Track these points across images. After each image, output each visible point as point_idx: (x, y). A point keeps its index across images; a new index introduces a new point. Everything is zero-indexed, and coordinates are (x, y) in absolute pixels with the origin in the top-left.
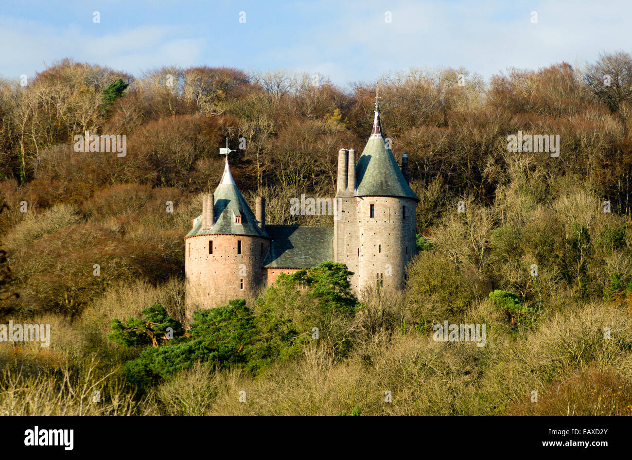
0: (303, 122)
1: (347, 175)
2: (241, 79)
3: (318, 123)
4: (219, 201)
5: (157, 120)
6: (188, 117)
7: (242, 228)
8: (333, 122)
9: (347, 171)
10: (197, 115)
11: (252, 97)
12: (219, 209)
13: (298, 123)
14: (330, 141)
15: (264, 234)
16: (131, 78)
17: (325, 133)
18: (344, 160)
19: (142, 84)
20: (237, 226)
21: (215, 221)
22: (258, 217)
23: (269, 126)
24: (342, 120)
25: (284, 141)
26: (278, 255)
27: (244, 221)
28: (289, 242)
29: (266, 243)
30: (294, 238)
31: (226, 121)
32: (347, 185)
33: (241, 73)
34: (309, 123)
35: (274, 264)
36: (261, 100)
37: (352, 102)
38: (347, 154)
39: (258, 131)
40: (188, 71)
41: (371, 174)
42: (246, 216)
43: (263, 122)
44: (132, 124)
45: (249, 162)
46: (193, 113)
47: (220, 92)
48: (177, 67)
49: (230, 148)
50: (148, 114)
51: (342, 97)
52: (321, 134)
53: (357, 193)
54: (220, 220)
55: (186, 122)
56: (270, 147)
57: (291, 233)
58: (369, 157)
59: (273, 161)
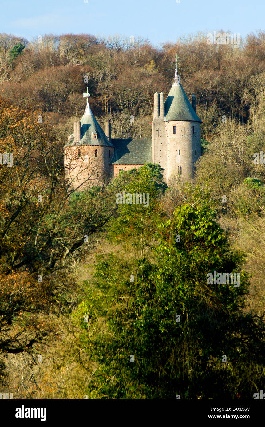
0: (132, 69)
1: (159, 109)
2: (94, 42)
3: (141, 70)
4: (84, 125)
5: (43, 70)
6: (62, 67)
7: (98, 141)
8: (150, 69)
9: (159, 106)
10: (68, 66)
11: (101, 54)
12: (84, 130)
13: (129, 70)
14: (149, 81)
15: (111, 144)
16: (26, 42)
17: (145, 76)
18: (157, 100)
19: (33, 46)
20: (94, 140)
21: (81, 137)
22: (107, 134)
23: (111, 71)
24: (156, 67)
25: (121, 81)
26: (120, 157)
27: (99, 137)
28: (127, 149)
29: (112, 150)
30: (129, 146)
31: (85, 69)
32: (159, 115)
33: (93, 38)
34: (136, 70)
35: (117, 162)
36: (105, 55)
37: (162, 56)
38: (159, 96)
39: (105, 75)
40: (61, 37)
41: (174, 108)
42: (100, 134)
43: (108, 69)
44: (28, 72)
45: (100, 95)
46: (65, 64)
47: (81, 50)
48: (54, 35)
49: (90, 92)
50: (38, 66)
51: (155, 52)
52: (143, 76)
53: (165, 119)
54: (85, 137)
55: (61, 70)
56: (112, 85)
57: (127, 144)
58: (173, 97)
59: (114, 94)
